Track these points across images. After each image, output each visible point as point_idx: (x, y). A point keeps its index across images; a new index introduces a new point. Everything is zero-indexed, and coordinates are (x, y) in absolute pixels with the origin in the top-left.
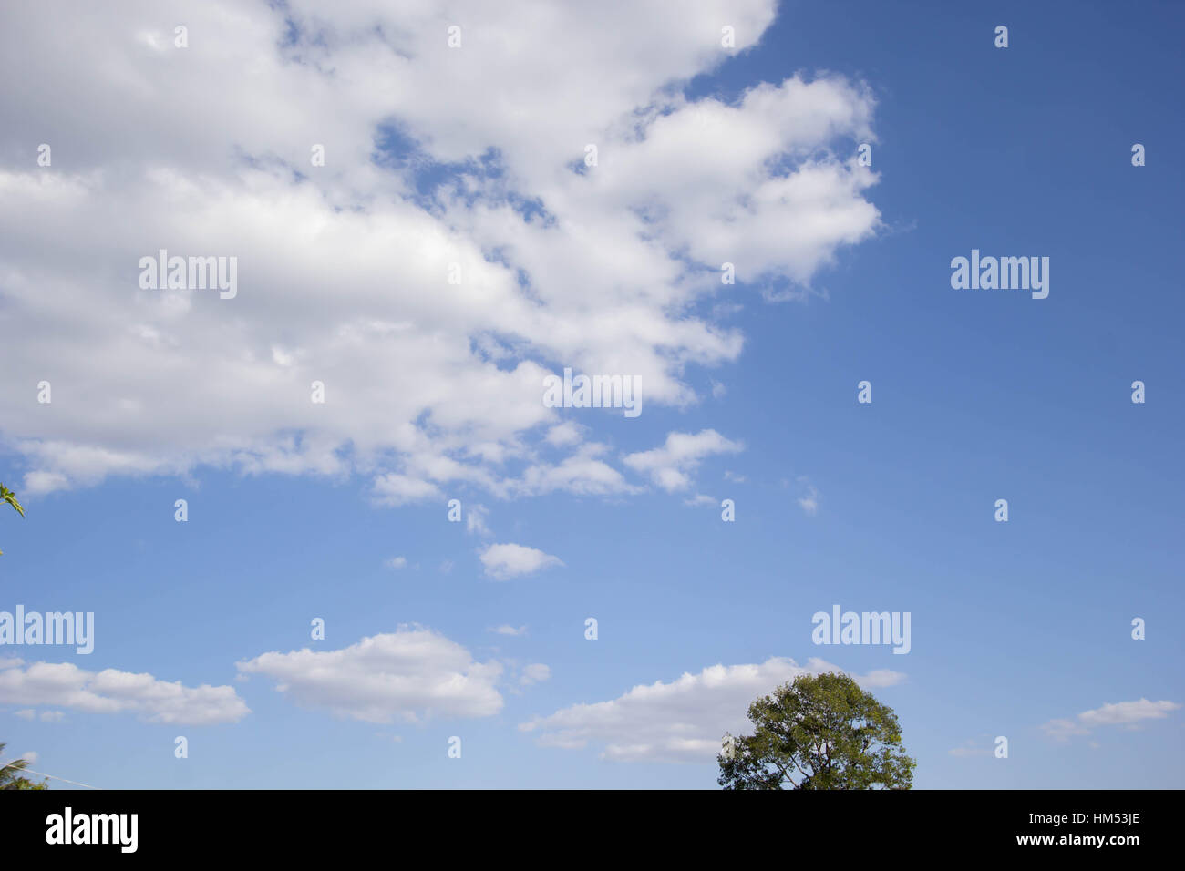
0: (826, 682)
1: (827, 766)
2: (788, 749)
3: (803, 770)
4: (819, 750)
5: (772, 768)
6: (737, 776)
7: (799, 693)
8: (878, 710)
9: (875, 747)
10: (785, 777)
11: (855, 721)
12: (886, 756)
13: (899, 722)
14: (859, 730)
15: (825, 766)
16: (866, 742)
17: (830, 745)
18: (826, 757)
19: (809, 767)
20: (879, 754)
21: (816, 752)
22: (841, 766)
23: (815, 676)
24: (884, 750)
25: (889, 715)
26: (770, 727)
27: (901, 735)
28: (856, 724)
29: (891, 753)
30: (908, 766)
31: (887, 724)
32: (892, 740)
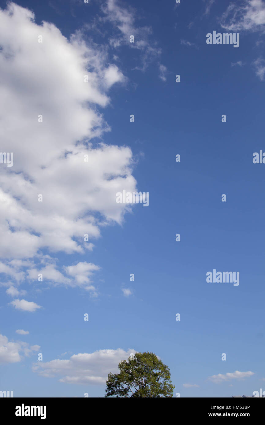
0: (146, 355)
2: (131, 379)
3: (136, 388)
4: (142, 380)
5: (125, 386)
6: (112, 389)
7: (137, 359)
8: (163, 366)
9: (162, 380)
10: (129, 390)
11: (155, 370)
12: (165, 384)
13: (170, 372)
14: (156, 374)
15: (143, 386)
16: (158, 378)
17: (146, 379)
18: (144, 383)
19: (138, 387)
20: (162, 383)
21: (141, 381)
22: (149, 386)
23: (142, 353)
24: (164, 382)
25: (167, 368)
26: (125, 371)
27: (171, 376)
28: (156, 372)
29: (167, 383)
30: (172, 388)
31: (165, 371)
32: (167, 378)
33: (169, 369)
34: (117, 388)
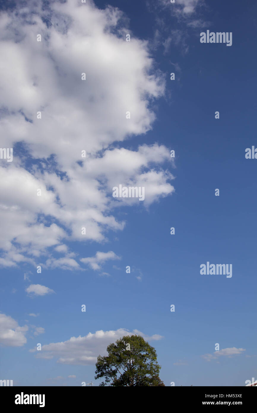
0: (134, 338)
1: (132, 367)
2: (120, 361)
3: (125, 369)
4: (130, 362)
5: (114, 368)
6: (101, 371)
7: (124, 342)
8: (150, 348)
9: (148, 361)
10: (118, 371)
11: (142, 352)
12: (151, 365)
13: (157, 353)
14: (143, 355)
16: (145, 359)
17: (133, 360)
18: (132, 364)
20: (149, 364)
22: (137, 368)
23: (130, 336)
24: (151, 363)
25: (153, 350)
26: (114, 354)
27: (157, 357)
29: (153, 363)
30: (158, 368)
31: (152, 353)
32: (154, 359)
33: (156, 351)
34: (106, 370)
